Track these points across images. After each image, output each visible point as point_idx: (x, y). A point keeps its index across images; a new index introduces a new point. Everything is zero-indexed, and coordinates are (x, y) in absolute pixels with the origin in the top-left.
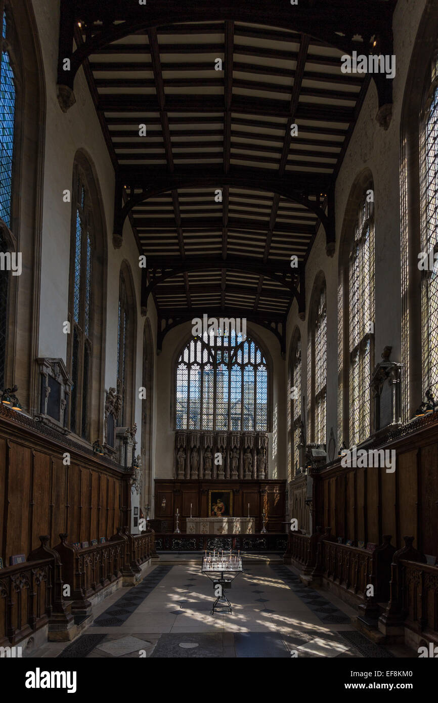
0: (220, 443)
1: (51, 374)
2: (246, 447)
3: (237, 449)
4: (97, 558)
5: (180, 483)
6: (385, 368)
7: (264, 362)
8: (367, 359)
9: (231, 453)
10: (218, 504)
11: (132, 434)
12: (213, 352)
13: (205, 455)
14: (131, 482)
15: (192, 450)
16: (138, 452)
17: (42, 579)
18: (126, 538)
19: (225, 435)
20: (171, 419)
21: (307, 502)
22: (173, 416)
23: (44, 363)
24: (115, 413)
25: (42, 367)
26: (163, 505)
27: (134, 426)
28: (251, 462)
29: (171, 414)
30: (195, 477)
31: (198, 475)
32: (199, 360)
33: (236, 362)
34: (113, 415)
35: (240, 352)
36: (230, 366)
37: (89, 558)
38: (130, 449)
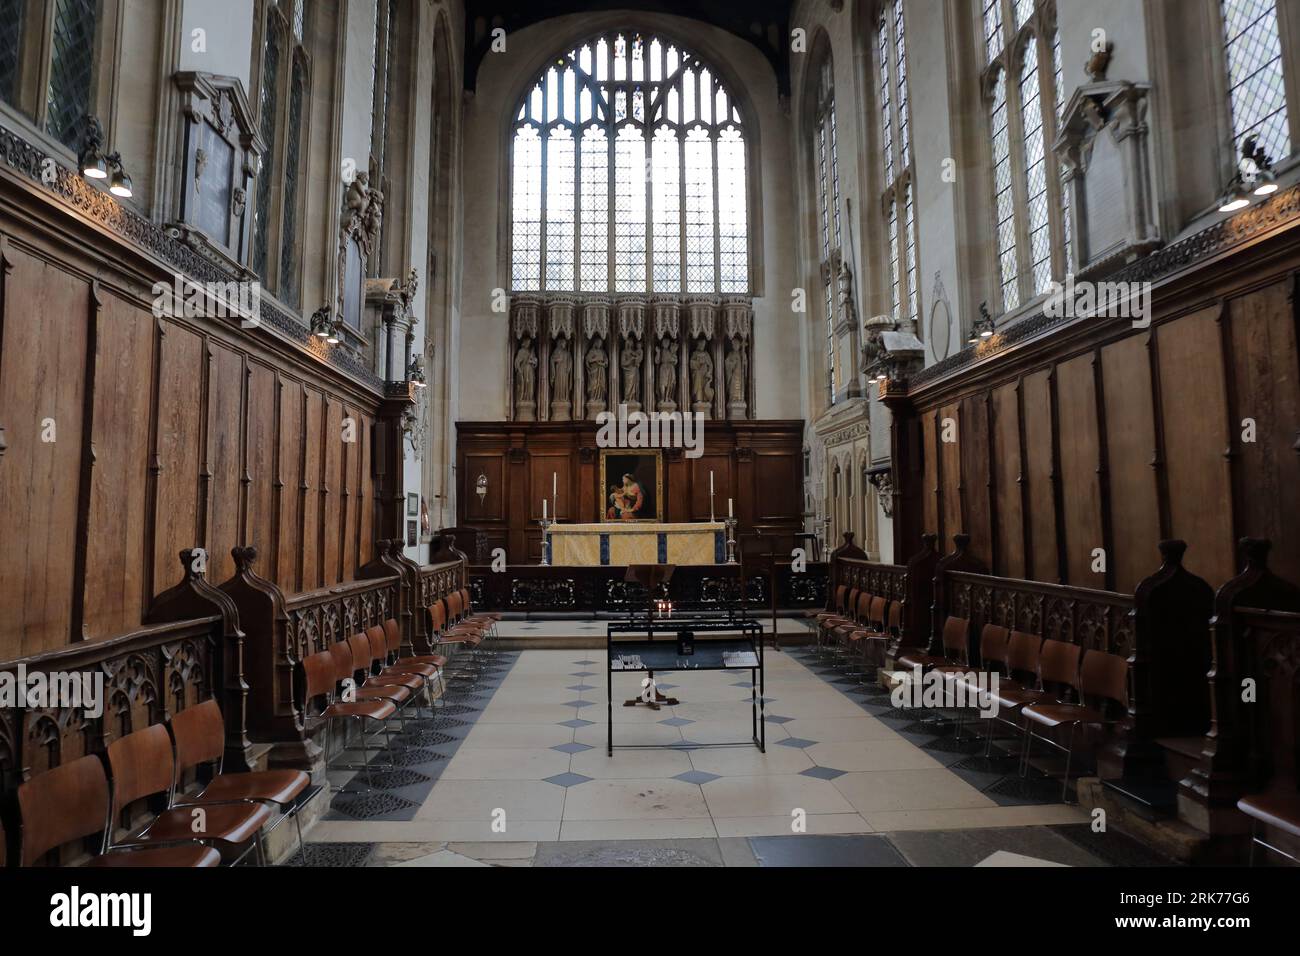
0: (628, 325)
1: (211, 118)
2: (696, 334)
3: (672, 341)
4: (332, 624)
5: (524, 431)
6: (1098, 99)
7: (737, 118)
8: (1032, 88)
9: (658, 351)
10: (624, 488)
11: (405, 297)
12: (605, 95)
13: (589, 356)
14: (403, 422)
15: (554, 345)
16: (418, 347)
17: (190, 677)
18: (400, 570)
19: (641, 305)
20: (498, 265)
21: (874, 477)
22: (503, 259)
23: (194, 86)
24: (364, 239)
25: (190, 97)
26: (481, 491)
27: (411, 276)
28: (709, 374)
29: (498, 254)
30: (561, 416)
31: (571, 411)
32: (570, 116)
33: (664, 120)
34: (360, 243)
35: (673, 95)
36: (649, 128)
37: (311, 623)
38: (399, 337)
